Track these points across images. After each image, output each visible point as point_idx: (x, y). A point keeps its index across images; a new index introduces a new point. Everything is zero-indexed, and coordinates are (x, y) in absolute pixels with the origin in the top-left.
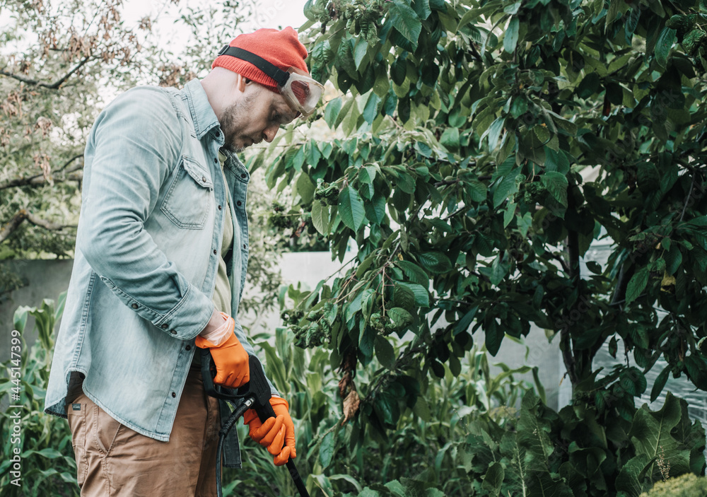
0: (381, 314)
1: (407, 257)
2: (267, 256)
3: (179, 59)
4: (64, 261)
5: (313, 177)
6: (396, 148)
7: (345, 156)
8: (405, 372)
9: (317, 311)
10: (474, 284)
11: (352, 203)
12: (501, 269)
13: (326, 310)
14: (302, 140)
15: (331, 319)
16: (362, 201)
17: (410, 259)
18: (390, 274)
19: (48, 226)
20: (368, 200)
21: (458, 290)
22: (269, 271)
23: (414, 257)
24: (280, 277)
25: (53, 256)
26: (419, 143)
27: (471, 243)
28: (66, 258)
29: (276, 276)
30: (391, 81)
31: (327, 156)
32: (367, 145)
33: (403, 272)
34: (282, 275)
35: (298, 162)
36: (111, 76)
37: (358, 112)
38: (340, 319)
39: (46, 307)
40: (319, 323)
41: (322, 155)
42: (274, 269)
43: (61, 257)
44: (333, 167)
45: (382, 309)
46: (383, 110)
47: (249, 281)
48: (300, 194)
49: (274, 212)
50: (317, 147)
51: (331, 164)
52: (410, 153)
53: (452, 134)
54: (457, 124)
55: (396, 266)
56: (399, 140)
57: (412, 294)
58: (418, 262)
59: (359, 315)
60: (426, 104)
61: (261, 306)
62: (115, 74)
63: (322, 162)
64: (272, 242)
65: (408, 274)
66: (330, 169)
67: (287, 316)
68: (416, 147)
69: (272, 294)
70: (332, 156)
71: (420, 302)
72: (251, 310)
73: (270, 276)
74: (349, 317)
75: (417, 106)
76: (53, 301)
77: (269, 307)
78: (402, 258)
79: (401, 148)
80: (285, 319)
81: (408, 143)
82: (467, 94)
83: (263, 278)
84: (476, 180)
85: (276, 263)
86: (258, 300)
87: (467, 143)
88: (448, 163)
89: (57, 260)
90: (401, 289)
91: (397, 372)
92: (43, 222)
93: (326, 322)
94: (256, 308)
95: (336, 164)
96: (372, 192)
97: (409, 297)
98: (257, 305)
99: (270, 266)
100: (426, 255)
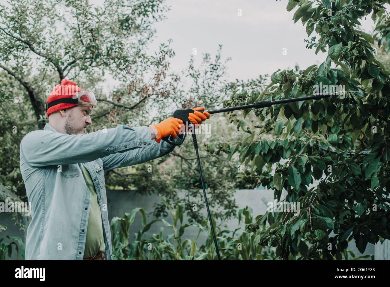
0: (311, 233)
1: (321, 203)
2: (229, 192)
3: (187, 94)
4: (127, 191)
5: (265, 158)
6: (309, 145)
7: (282, 148)
8: (312, 259)
9: (274, 229)
10: (348, 215)
11: (294, 175)
12: (362, 207)
13: (280, 229)
14: (259, 139)
15: (283, 233)
16: (300, 174)
17: (323, 204)
18: (313, 211)
19: (122, 174)
20: (302, 173)
21: (340, 217)
22: (230, 199)
23: (324, 203)
24: (234, 202)
25: (121, 188)
26: (321, 142)
27: (351, 195)
28: (128, 189)
29: (233, 202)
30: (311, 113)
31: (273, 148)
32: (293, 142)
33: (320, 211)
34: (236, 201)
35: (258, 150)
36: (153, 101)
37: (290, 127)
38: (288, 234)
39: (126, 217)
40: (276, 235)
41: (270, 147)
42: (232, 199)
43: (126, 189)
44: (275, 153)
45: (311, 230)
46: (304, 126)
47: (218, 203)
48: (256, 165)
49: (246, 175)
50: (267, 143)
51: (274, 152)
52: (316, 147)
53: (334, 137)
54: (335, 132)
55: (315, 207)
56: (310, 141)
57: (325, 222)
58: (327, 205)
59: (298, 232)
60: (326, 124)
61: (225, 216)
62: (156, 101)
63: (270, 150)
64: (232, 185)
65: (323, 211)
66: (274, 154)
67: (250, 227)
68: (320, 145)
69: (230, 210)
70: (275, 148)
71: (329, 226)
72: (219, 218)
73: (230, 202)
74: (293, 233)
75: (322, 124)
76: (129, 214)
77: (229, 217)
78: (318, 203)
79: (311, 145)
80: (249, 229)
81: (315, 142)
82: (349, 120)
83: (226, 202)
84: (355, 163)
85: (232, 195)
86: (223, 213)
87: (341, 142)
88: (336, 153)
89: (123, 191)
90: (320, 220)
91: (309, 258)
92: (119, 172)
93: (280, 236)
94: (222, 218)
95: (277, 152)
96: (304, 170)
97: (324, 224)
98: (222, 216)
99: (230, 197)
100: (330, 201)
